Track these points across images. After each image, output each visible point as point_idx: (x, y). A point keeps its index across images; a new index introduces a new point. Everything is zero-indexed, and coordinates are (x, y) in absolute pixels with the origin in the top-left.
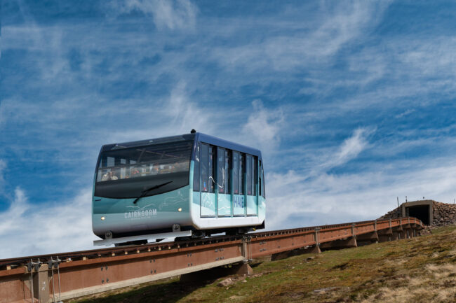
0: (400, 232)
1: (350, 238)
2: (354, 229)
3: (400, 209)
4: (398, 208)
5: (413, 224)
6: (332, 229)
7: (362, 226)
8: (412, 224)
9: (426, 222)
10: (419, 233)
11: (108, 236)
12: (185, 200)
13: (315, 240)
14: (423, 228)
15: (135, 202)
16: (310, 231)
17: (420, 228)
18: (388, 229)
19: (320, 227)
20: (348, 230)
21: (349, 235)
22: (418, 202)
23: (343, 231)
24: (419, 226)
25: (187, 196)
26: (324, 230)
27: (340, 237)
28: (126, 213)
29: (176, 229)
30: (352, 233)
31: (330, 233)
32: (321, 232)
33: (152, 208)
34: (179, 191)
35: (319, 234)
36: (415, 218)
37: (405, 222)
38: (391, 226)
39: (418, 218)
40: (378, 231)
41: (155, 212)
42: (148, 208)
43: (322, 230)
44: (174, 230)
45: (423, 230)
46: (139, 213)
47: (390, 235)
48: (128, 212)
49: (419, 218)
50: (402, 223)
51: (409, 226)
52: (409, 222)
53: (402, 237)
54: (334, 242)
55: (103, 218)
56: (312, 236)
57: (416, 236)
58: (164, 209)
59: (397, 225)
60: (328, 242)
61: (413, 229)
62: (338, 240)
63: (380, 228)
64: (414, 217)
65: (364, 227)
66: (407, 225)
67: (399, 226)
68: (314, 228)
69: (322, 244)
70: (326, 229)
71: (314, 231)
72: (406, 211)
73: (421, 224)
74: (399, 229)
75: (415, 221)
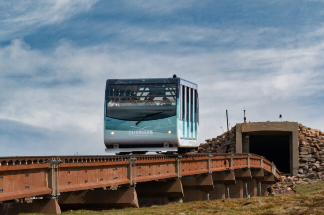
0: (230, 183)
1: (124, 188)
2: (133, 170)
3: (230, 135)
4: (227, 134)
5: (258, 170)
6: (86, 164)
7: (150, 164)
8: (255, 170)
9: (285, 167)
10: (270, 191)
11: (116, 146)
12: (174, 126)
13: (50, 186)
14: (278, 181)
15: (137, 124)
16: (38, 165)
17: (271, 179)
18: (205, 175)
19: (62, 157)
20: (120, 169)
21: (122, 180)
22: (268, 123)
23: (111, 170)
24: (270, 174)
25: (175, 123)
26: (67, 165)
27: (104, 184)
28: (130, 131)
29: (166, 145)
30: (129, 177)
31: (82, 172)
32: (62, 169)
33: (149, 129)
34: (169, 119)
35: (60, 173)
36: (263, 159)
37: (241, 165)
38: (211, 170)
39: (267, 158)
40: (184, 178)
41: (151, 132)
42: (147, 129)
43: (64, 165)
44: (165, 146)
45: (279, 185)
46: (140, 132)
47: (208, 189)
48: (131, 130)
49: (270, 157)
50: (234, 165)
51: (249, 174)
52: (250, 164)
53: (234, 195)
54: (90, 193)
55: (113, 133)
56: (43, 175)
57: (263, 195)
58: (158, 131)
59: (223, 168)
60: (77, 193)
61: (258, 179)
62: (99, 190)
63: (187, 173)
64: (260, 154)
65: (154, 167)
66: (245, 169)
67: (228, 172)
68: (47, 159)
69: (65, 195)
70: (73, 164)
71: (47, 165)
72: (243, 142)
73: (274, 170)
74: (227, 178)
75: (263, 164)
